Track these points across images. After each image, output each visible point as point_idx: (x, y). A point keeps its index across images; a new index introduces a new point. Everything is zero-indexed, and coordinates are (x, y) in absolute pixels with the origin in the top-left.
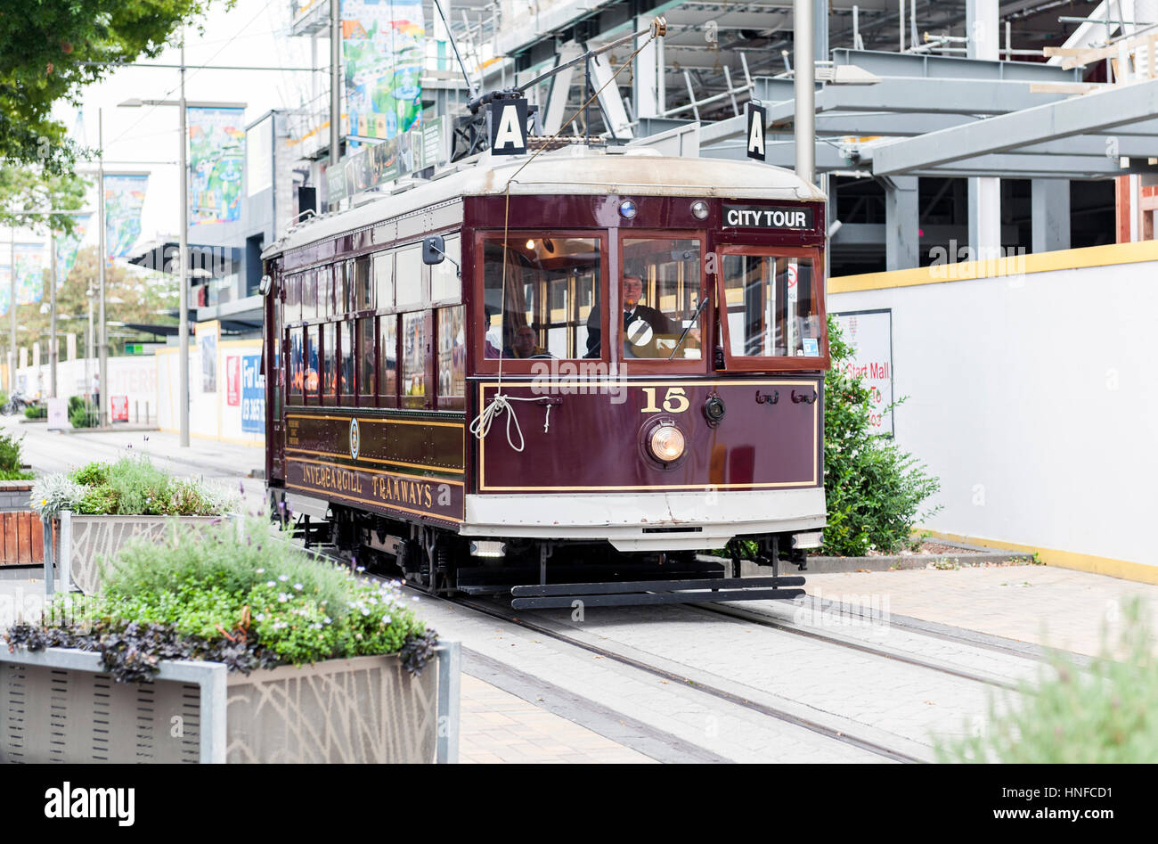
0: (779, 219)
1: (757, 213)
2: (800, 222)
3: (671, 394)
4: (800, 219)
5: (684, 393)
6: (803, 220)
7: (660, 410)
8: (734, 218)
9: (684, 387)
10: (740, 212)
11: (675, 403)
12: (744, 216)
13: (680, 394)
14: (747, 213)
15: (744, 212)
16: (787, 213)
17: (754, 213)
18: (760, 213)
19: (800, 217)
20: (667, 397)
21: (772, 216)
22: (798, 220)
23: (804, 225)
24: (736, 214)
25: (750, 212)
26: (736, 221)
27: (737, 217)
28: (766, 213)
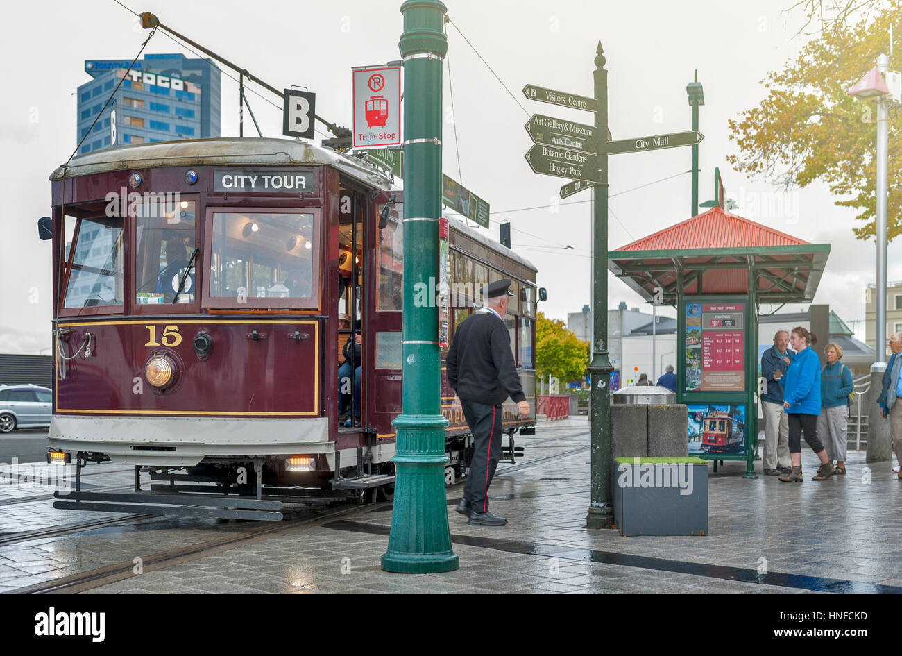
0: (277, 182)
1: (253, 179)
2: (300, 185)
3: (168, 331)
4: (300, 182)
5: (178, 330)
6: (303, 183)
7: (159, 345)
8: (228, 181)
9: (178, 325)
10: (235, 177)
11: (171, 339)
12: (239, 180)
13: (175, 331)
14: (243, 177)
15: (239, 177)
16: (286, 177)
17: (250, 177)
18: (256, 177)
19: (301, 180)
20: (165, 334)
21: (270, 180)
22: (298, 183)
23: (304, 187)
24: (231, 178)
25: (246, 177)
26: (231, 184)
27: (232, 181)
28: (263, 177)
